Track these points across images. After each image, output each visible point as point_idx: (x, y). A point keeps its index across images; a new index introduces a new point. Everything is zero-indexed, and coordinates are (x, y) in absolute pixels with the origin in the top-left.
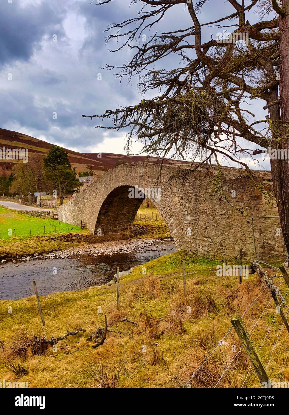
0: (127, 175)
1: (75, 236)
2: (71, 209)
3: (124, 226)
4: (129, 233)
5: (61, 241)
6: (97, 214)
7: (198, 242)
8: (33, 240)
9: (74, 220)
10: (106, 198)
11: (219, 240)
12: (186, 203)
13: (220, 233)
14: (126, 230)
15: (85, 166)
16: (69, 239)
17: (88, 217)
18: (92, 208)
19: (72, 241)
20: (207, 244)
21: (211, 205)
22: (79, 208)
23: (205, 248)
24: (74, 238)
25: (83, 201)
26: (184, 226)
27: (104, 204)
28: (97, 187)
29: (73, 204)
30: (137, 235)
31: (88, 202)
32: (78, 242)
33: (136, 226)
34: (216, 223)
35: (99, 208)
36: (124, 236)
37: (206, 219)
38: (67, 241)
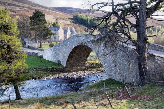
0: (84, 40)
1: (55, 68)
2: (52, 53)
3: (82, 64)
4: (84, 68)
5: (48, 71)
6: (67, 57)
7: (116, 75)
8: (34, 70)
9: (53, 59)
10: (73, 50)
11: (124, 75)
12: (112, 57)
13: (125, 72)
14: (82, 66)
15: (52, 16)
16: (52, 70)
17: (62, 58)
18: (64, 53)
19: (54, 71)
20: (120, 76)
21: (122, 59)
22: (56, 53)
23: (119, 78)
24: (55, 70)
25: (59, 49)
26: (111, 68)
27: (71, 52)
28: (67, 43)
29: (52, 50)
30: (88, 69)
31: (62, 50)
32: (57, 72)
33: (88, 63)
34: (124, 67)
35: (68, 55)
36: (81, 69)
37: (120, 65)
38: (51, 71)
